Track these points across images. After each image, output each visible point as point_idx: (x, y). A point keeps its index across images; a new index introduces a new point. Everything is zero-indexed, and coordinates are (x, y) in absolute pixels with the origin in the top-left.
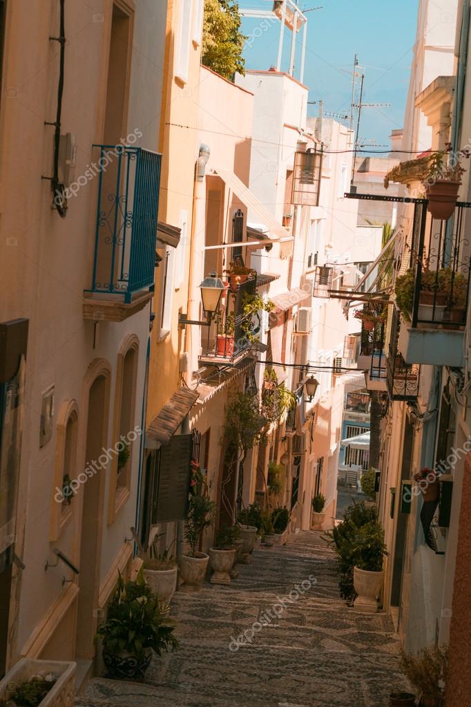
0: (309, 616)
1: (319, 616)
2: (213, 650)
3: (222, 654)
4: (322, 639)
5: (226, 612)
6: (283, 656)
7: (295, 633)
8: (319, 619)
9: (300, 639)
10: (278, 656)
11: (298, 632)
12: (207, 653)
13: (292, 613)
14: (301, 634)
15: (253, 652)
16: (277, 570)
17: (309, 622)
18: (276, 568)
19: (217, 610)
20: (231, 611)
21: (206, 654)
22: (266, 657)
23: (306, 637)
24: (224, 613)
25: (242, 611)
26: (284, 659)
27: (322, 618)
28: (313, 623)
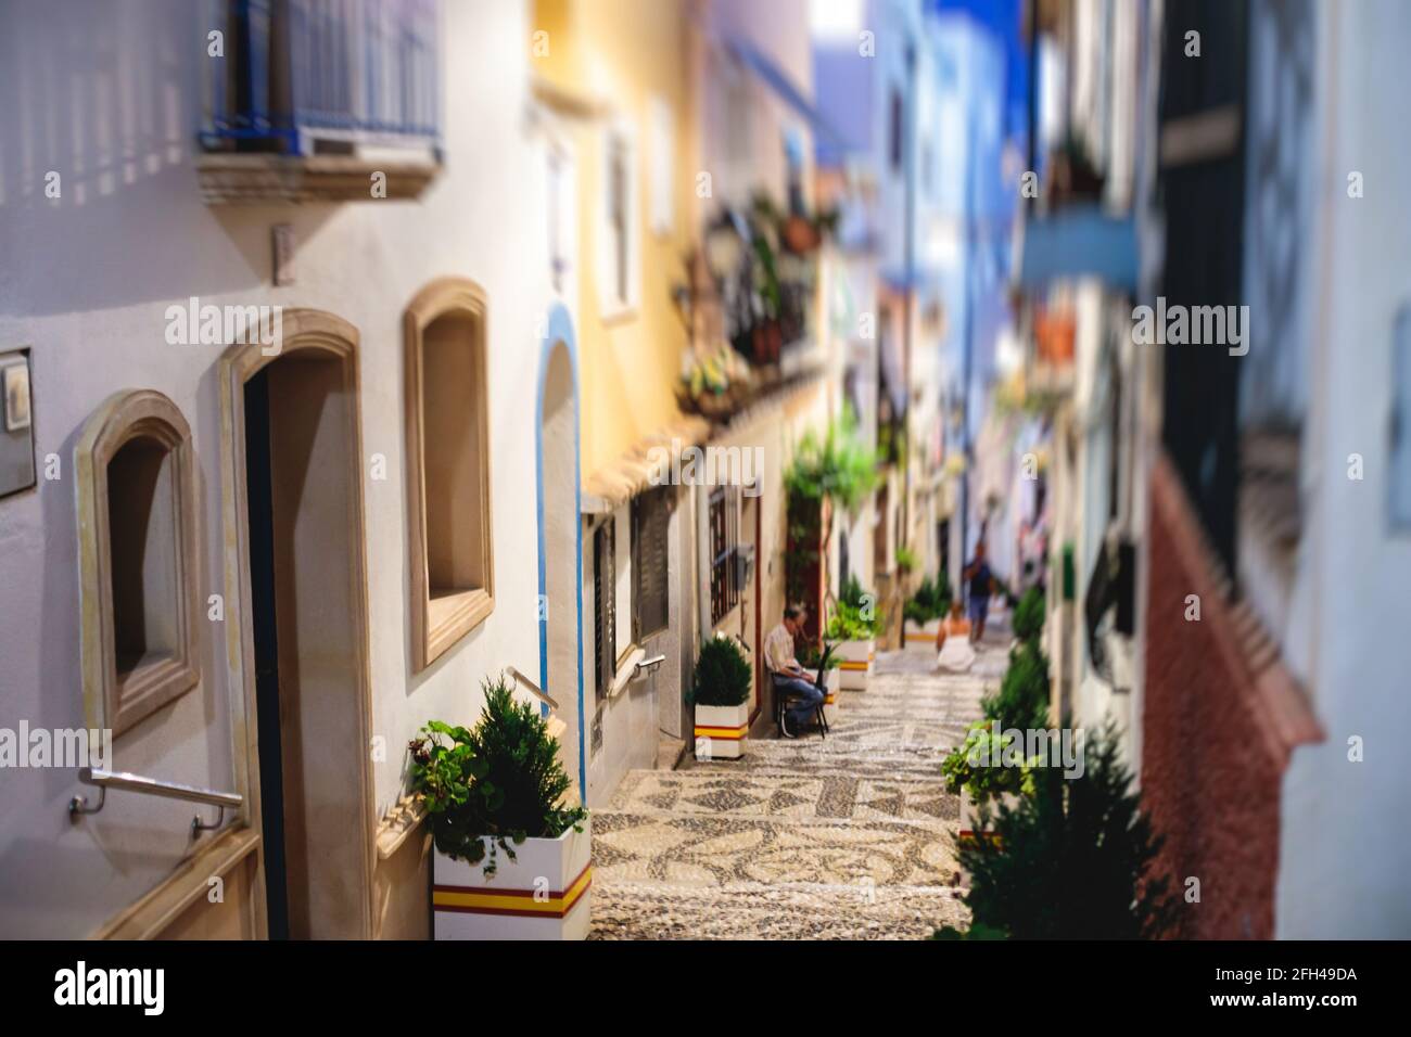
0: (912, 793)
1: (930, 792)
2: (676, 905)
3: (693, 912)
4: (925, 844)
5: (762, 796)
6: (815, 911)
7: (874, 835)
8: (929, 798)
9: (882, 847)
10: (806, 912)
11: (881, 832)
12: (663, 911)
13: (882, 789)
14: (887, 835)
15: (758, 905)
16: (895, 697)
17: (910, 806)
18: (894, 693)
19: (744, 790)
20: (771, 793)
21: (659, 915)
22: (780, 914)
23: (895, 841)
24: (757, 798)
25: (791, 791)
26: (817, 918)
27: (935, 797)
28: (917, 809)
